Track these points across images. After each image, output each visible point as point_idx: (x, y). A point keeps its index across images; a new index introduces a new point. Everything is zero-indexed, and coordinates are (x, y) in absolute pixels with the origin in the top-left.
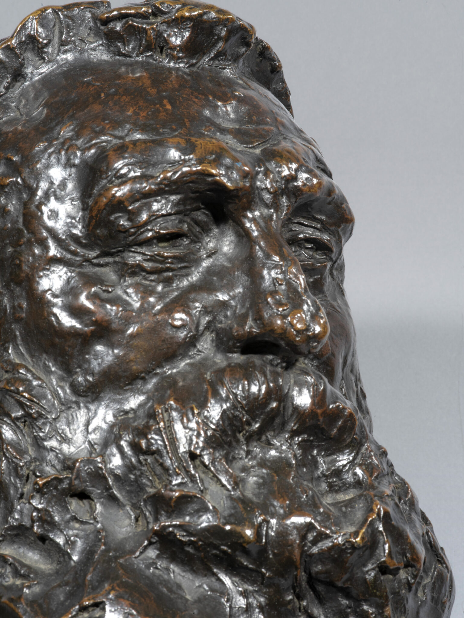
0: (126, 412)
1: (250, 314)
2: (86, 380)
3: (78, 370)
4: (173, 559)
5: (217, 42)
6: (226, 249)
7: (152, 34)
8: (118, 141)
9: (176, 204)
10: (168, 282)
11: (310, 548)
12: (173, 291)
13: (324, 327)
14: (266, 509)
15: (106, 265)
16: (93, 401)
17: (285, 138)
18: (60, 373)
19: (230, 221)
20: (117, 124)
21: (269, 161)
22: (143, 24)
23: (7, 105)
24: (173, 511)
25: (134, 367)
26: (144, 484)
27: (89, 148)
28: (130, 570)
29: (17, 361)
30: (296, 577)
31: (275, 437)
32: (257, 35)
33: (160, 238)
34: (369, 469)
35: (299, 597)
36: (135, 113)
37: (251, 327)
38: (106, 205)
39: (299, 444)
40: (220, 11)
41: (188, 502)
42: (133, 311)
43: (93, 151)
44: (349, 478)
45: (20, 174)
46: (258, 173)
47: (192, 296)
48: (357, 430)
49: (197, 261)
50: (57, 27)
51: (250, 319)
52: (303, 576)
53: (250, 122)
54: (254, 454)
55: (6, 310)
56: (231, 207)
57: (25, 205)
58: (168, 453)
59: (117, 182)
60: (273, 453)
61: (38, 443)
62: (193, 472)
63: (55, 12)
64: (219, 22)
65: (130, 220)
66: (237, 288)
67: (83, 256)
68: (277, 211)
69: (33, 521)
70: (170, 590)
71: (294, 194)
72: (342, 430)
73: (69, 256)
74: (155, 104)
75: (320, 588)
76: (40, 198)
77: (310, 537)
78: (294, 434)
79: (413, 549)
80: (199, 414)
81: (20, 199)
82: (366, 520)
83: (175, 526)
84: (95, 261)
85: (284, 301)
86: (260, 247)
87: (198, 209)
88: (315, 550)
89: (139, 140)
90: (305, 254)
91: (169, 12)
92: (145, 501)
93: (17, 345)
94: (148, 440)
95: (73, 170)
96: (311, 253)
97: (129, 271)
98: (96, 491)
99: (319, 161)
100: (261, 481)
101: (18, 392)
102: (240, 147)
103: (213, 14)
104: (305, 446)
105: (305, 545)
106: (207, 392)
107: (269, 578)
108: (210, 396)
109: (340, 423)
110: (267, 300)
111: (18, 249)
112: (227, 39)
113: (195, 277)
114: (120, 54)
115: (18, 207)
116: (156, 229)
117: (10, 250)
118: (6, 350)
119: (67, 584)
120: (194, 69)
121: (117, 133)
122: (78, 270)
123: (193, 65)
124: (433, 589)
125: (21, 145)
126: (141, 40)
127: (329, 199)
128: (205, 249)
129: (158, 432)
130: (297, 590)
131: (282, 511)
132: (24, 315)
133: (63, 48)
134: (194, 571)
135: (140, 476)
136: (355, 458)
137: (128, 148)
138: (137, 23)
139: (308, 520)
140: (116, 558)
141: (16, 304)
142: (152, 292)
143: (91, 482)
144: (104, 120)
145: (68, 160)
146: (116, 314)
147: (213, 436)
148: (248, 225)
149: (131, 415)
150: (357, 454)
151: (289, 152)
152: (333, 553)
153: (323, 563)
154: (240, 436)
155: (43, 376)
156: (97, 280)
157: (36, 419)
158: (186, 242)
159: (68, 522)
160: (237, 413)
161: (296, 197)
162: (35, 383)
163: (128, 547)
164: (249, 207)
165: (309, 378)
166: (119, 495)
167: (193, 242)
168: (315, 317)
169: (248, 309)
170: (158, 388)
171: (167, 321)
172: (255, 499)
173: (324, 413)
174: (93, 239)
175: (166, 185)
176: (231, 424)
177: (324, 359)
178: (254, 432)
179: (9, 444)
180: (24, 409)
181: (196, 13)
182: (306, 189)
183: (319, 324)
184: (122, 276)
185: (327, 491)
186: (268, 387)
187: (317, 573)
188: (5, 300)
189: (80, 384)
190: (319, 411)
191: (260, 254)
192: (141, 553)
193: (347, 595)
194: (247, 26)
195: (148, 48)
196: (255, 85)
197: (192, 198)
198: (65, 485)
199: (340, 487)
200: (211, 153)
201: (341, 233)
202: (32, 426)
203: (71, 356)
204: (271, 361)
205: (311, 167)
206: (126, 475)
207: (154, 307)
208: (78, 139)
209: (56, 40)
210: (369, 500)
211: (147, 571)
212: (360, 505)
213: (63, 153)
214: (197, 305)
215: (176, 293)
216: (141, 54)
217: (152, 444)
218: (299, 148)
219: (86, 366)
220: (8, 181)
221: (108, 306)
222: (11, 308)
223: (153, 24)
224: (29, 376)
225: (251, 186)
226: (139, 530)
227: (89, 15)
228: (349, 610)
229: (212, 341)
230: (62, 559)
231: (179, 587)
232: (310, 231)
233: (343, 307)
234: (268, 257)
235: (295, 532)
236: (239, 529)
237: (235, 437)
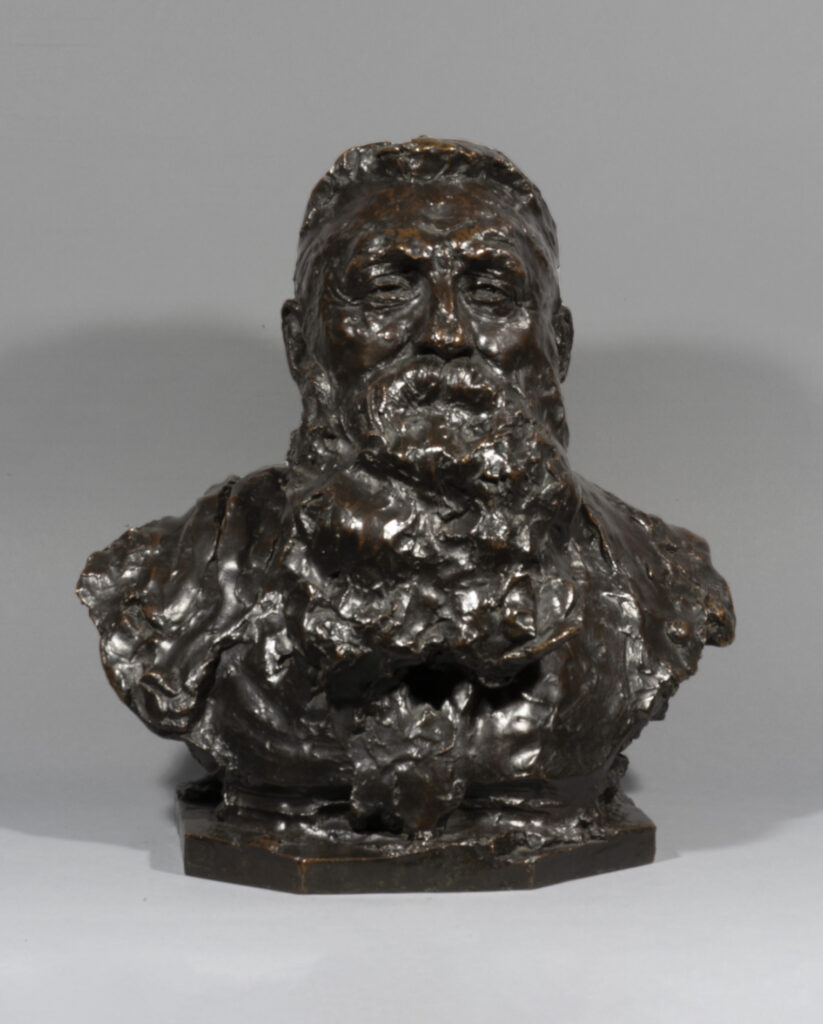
4: (368, 471)
5: (444, 164)
7: (399, 163)
9: (388, 269)
10: (386, 313)
11: (441, 466)
12: (389, 319)
15: (357, 305)
18: (332, 368)
22: (395, 157)
28: (343, 477)
31: (439, 403)
33: (382, 288)
36: (379, 215)
41: (375, 439)
47: (401, 321)
62: (378, 423)
64: (442, 153)
65: (362, 278)
67: (345, 300)
68: (451, 270)
69: (308, 452)
70: (362, 488)
72: (483, 399)
73: (338, 300)
74: (391, 208)
77: (440, 459)
80: (386, 390)
83: (366, 453)
84: (352, 303)
88: (443, 467)
91: (410, 149)
98: (338, 434)
105: (438, 464)
106: (394, 377)
107: (418, 482)
108: (394, 380)
109: (481, 395)
113: (405, 310)
120: (429, 182)
123: (427, 180)
128: (413, 294)
135: (359, 426)
139: (440, 449)
142: (376, 320)
143: (336, 429)
147: (391, 402)
148: (432, 279)
153: (449, 475)
154: (414, 403)
156: (350, 314)
158: (400, 290)
160: (410, 389)
165: (459, 369)
167: (405, 291)
171: (383, 337)
172: (414, 438)
173: (468, 389)
175: (380, 258)
176: (406, 396)
178: (423, 400)
181: (425, 149)
186: (428, 374)
190: (464, 388)
197: (398, 265)
198: (323, 431)
200: (406, 238)
204: (436, 359)
206: (352, 425)
207: (377, 329)
209: (357, 168)
211: (353, 479)
223: (400, 157)
229: (412, 348)
235: (432, 456)
237: (410, 403)
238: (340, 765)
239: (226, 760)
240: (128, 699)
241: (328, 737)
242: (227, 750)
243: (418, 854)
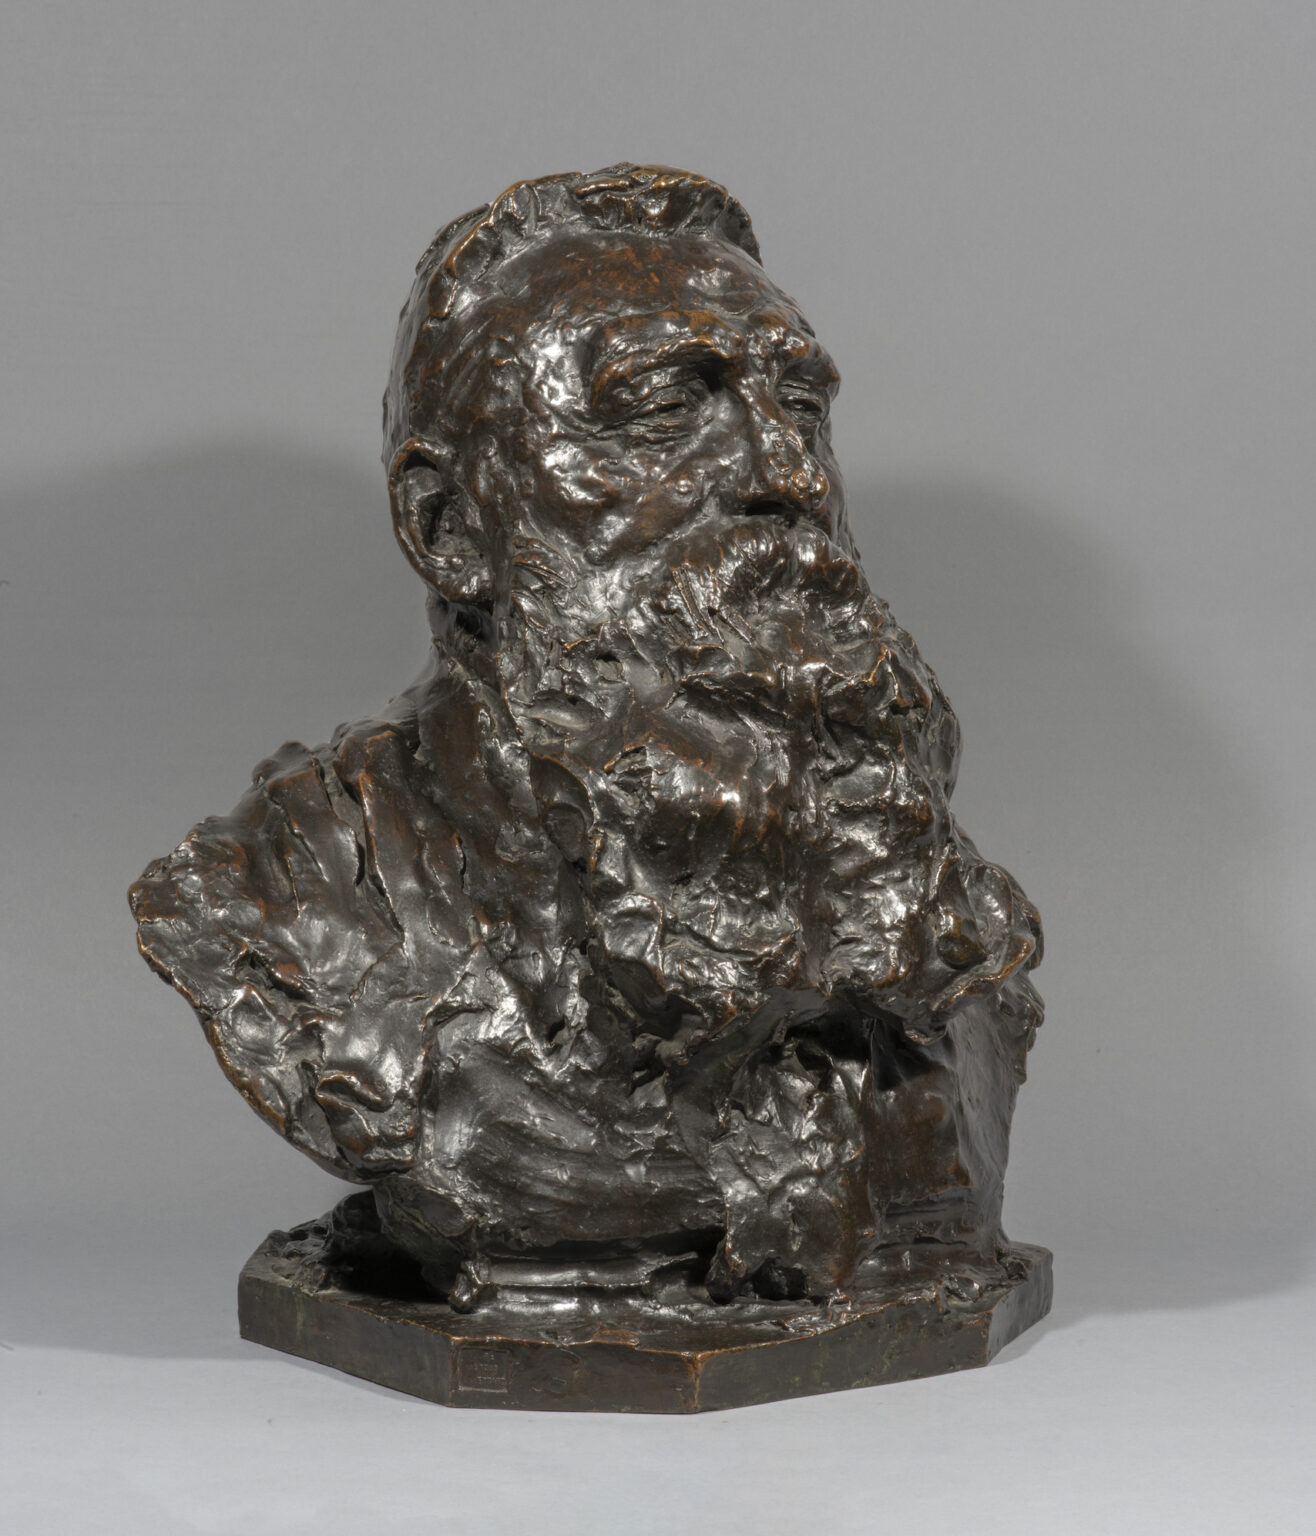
0: (642, 578)
1: (753, 476)
2: (600, 550)
3: (592, 540)
4: (700, 707)
5: (693, 207)
6: (722, 415)
7: (630, 206)
8: (611, 318)
9: (674, 376)
10: (670, 450)
11: (826, 691)
12: (675, 459)
13: (824, 484)
14: (783, 657)
15: (609, 438)
16: (608, 569)
17: (768, 302)
18: (573, 544)
19: (725, 389)
20: (609, 300)
21: (758, 327)
22: (622, 196)
23: (489, 284)
24: (698, 664)
25: (646, 534)
26: (667, 642)
27: (585, 326)
28: (662, 719)
29: (529, 536)
30: (815, 719)
31: (783, 592)
32: (730, 195)
33: (662, 409)
34: (874, 619)
35: (818, 739)
36: (626, 289)
37: (755, 489)
38: (609, 380)
39: (806, 598)
40: (695, 177)
41: (711, 654)
42: (641, 480)
43: (588, 329)
44: (854, 629)
45: (516, 355)
46: (749, 340)
47: (694, 463)
48: (859, 582)
49: (696, 429)
50: (532, 202)
51: (754, 481)
52: (821, 719)
53: (733, 287)
54: (765, 609)
55: (512, 488)
56: (726, 375)
57: (525, 385)
58: (688, 610)
59: (616, 357)
60: (783, 607)
61: (558, 612)
62: (713, 627)
63: (530, 187)
64: (694, 188)
65: (632, 393)
66: (737, 452)
67: (587, 431)
68: (768, 376)
69: (563, 684)
70: (700, 735)
71: (783, 357)
72: (845, 583)
73: (573, 431)
74: (643, 278)
75: (837, 730)
76: (539, 378)
77: (825, 681)
78: (802, 588)
79: (920, 690)
80: (714, 573)
81: (518, 379)
82: (876, 663)
83: (701, 677)
84: (599, 435)
85: (785, 462)
86: (757, 412)
87: (694, 378)
88: (831, 692)
89: (633, 315)
90: (795, 415)
91: (645, 183)
92: (669, 656)
93: (528, 521)
94: (668, 600)
95: (570, 348)
96: (800, 414)
97: (634, 443)
98: (620, 652)
99: (802, 321)
100: (774, 633)
101: (536, 566)
102: (728, 315)
103: (689, 181)
104: (813, 600)
105: (821, 688)
106: (718, 552)
107: (791, 720)
108: (722, 556)
109: (843, 576)
110: (768, 462)
111: (521, 428)
112: (701, 204)
113: (695, 444)
114: (599, 227)
115: (516, 387)
116: (658, 400)
117: (511, 429)
118: (516, 526)
119: (604, 737)
120: (673, 237)
121: (609, 309)
122: (582, 445)
123: (671, 234)
124: (941, 733)
125: (512, 325)
126: (619, 213)
127: (816, 360)
128: (702, 417)
129: (678, 592)
130: (816, 731)
131: (797, 658)
132: (532, 492)
133: (540, 224)
134: (720, 718)
135: (662, 635)
136: (859, 611)
137: (624, 324)
138: (615, 195)
139: (822, 665)
140: (648, 710)
141: (523, 481)
142: (656, 462)
143: (615, 643)
144: (594, 297)
145: (564, 338)
146: (625, 484)
147: (728, 592)
148: (743, 391)
149: (646, 580)
150: (861, 606)
151: (776, 317)
152: (847, 694)
153: (839, 705)
154: (752, 593)
155: (557, 549)
156: (603, 454)
157: (555, 590)
158: (684, 411)
159: (596, 682)
160: (749, 570)
161: (786, 360)
162: (551, 555)
163: (657, 701)
164: (744, 374)
165: (811, 535)
166: (642, 654)
167: (691, 410)
168: (815, 475)
169: (750, 472)
170: (669, 553)
171: (674, 489)
172: (771, 650)
173: (828, 567)
174: (596, 414)
175: (665, 358)
176: (744, 582)
177: (821, 517)
178: (765, 587)
179: (531, 615)
180: (542, 581)
181: (672, 182)
182: (795, 352)
183: (820, 482)
184: (626, 448)
185: (835, 643)
186: (775, 545)
187: (833, 714)
188: (510, 479)
189: (595, 554)
190: (824, 566)
191: (757, 418)
192: (671, 704)
193: (863, 735)
194: (720, 189)
195: (628, 220)
196: (730, 246)
197: (689, 369)
198: (592, 648)
199: (847, 639)
200: (705, 325)
201: (828, 392)
202: (550, 597)
203: (584, 528)
204: (775, 520)
205: (797, 329)
206: (648, 635)
207: (660, 476)
208: (571, 317)
209: (532, 216)
210: (876, 645)
211: (678, 721)
212: (869, 652)
213: (558, 331)
214: (700, 471)
215: (679, 461)
216: (621, 225)
217: (672, 604)
218: (784, 312)
219: (599, 536)
220: (504, 362)
221: (617, 478)
222: (517, 486)
223: (631, 196)
224: (544, 549)
225: (744, 353)
226: (665, 685)
227: (564, 189)
228: (865, 750)
229: (717, 505)
230: (594, 717)
231: (708, 732)
232: (799, 392)
233: (834, 466)
234: (766, 421)
235: (811, 676)
236: (761, 675)
237: (747, 593)
238: (697, 1195)
239: (479, 1209)
240: (287, 1128)
241: (672, 1151)
242: (476, 1191)
243: (848, 1324)
